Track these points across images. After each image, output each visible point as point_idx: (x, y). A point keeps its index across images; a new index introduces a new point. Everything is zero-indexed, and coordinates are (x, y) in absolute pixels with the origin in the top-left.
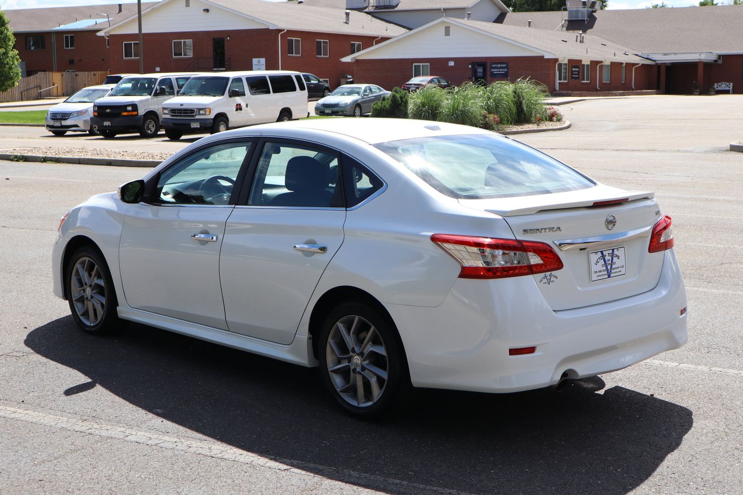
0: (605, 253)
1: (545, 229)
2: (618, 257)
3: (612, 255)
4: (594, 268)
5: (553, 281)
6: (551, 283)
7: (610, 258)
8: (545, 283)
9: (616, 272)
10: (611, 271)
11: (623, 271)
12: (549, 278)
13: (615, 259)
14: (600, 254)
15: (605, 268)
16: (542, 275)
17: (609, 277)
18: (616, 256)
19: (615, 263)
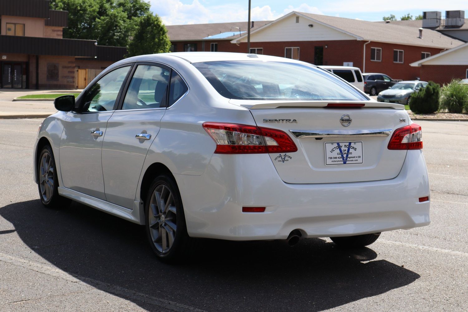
0: (341, 144)
1: (283, 120)
2: (355, 149)
3: (349, 147)
4: (329, 154)
5: (288, 160)
6: (285, 162)
7: (347, 149)
8: (280, 161)
9: (352, 160)
10: (346, 159)
11: (360, 160)
12: (283, 157)
13: (351, 150)
14: (336, 145)
15: (340, 156)
16: (278, 154)
17: (345, 163)
18: (353, 148)
19: (351, 153)
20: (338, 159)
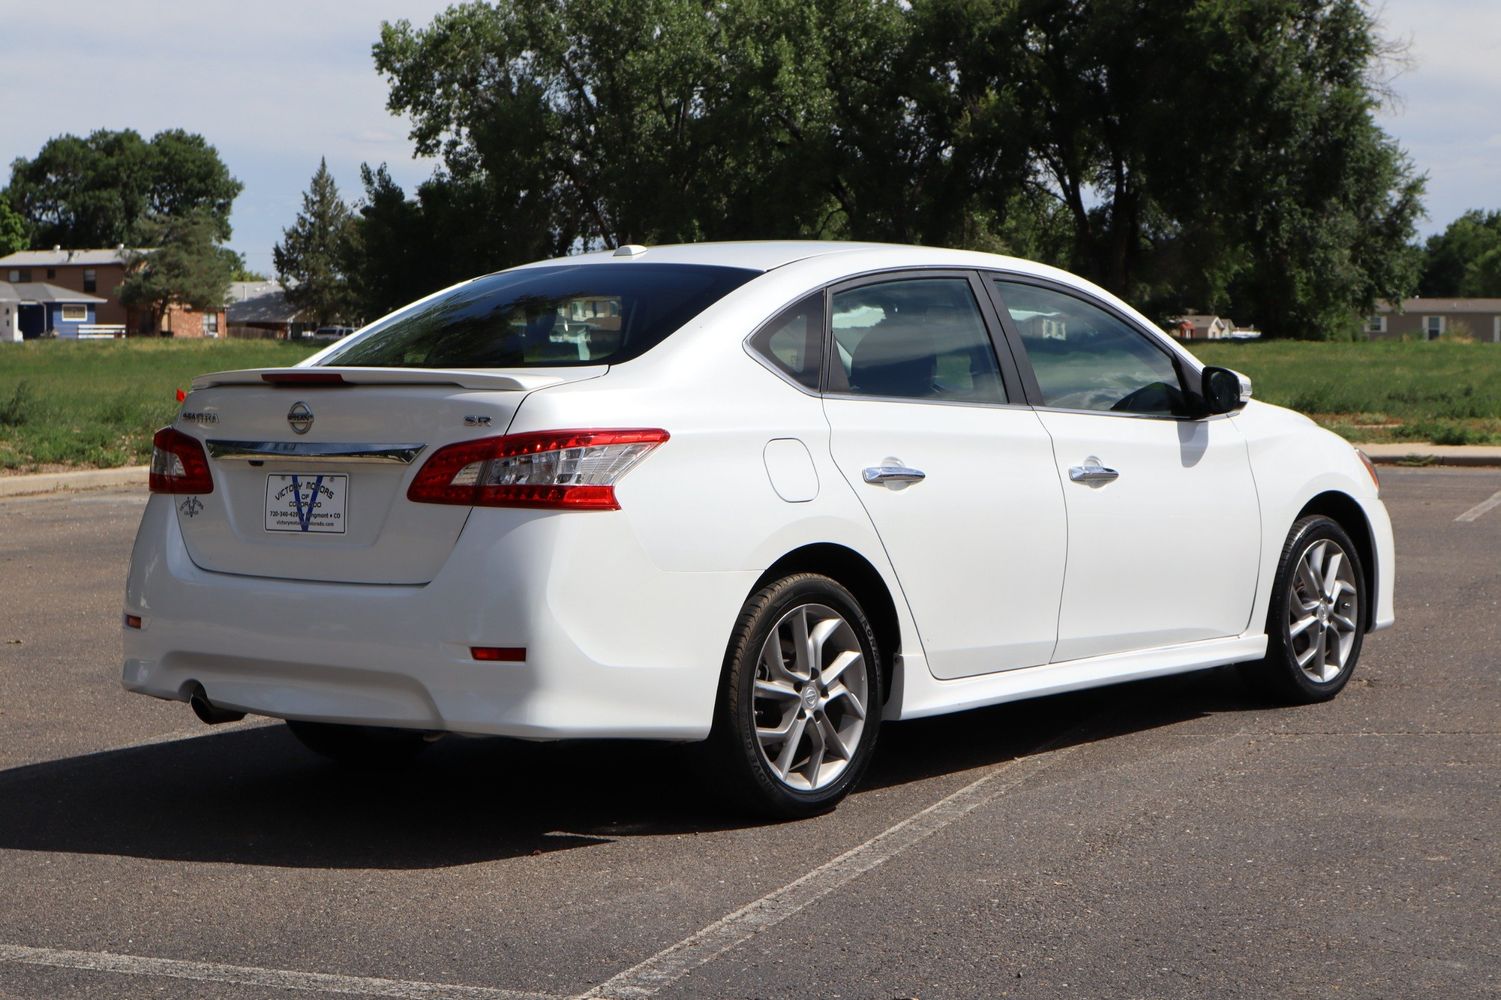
0: (299, 480)
2: (330, 495)
3: (317, 488)
4: (274, 504)
5: (198, 513)
6: (194, 515)
7: (311, 492)
8: (188, 513)
9: (321, 524)
10: (308, 519)
11: (339, 525)
12: (191, 505)
13: (321, 497)
14: (289, 481)
15: (295, 509)
16: (185, 497)
17: (305, 529)
18: (327, 491)
19: (319, 505)
20: (289, 518)
